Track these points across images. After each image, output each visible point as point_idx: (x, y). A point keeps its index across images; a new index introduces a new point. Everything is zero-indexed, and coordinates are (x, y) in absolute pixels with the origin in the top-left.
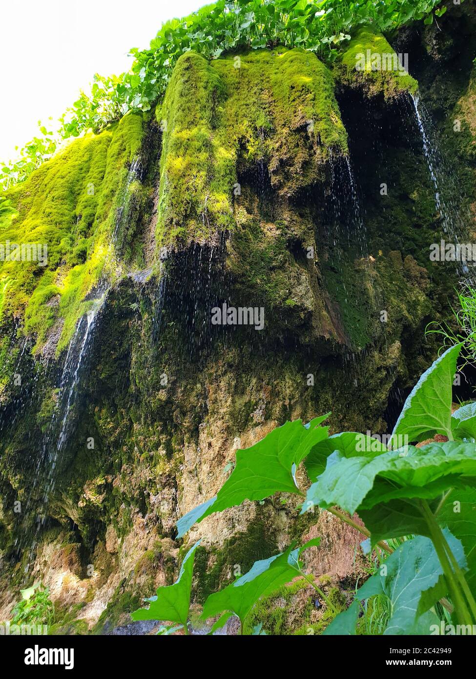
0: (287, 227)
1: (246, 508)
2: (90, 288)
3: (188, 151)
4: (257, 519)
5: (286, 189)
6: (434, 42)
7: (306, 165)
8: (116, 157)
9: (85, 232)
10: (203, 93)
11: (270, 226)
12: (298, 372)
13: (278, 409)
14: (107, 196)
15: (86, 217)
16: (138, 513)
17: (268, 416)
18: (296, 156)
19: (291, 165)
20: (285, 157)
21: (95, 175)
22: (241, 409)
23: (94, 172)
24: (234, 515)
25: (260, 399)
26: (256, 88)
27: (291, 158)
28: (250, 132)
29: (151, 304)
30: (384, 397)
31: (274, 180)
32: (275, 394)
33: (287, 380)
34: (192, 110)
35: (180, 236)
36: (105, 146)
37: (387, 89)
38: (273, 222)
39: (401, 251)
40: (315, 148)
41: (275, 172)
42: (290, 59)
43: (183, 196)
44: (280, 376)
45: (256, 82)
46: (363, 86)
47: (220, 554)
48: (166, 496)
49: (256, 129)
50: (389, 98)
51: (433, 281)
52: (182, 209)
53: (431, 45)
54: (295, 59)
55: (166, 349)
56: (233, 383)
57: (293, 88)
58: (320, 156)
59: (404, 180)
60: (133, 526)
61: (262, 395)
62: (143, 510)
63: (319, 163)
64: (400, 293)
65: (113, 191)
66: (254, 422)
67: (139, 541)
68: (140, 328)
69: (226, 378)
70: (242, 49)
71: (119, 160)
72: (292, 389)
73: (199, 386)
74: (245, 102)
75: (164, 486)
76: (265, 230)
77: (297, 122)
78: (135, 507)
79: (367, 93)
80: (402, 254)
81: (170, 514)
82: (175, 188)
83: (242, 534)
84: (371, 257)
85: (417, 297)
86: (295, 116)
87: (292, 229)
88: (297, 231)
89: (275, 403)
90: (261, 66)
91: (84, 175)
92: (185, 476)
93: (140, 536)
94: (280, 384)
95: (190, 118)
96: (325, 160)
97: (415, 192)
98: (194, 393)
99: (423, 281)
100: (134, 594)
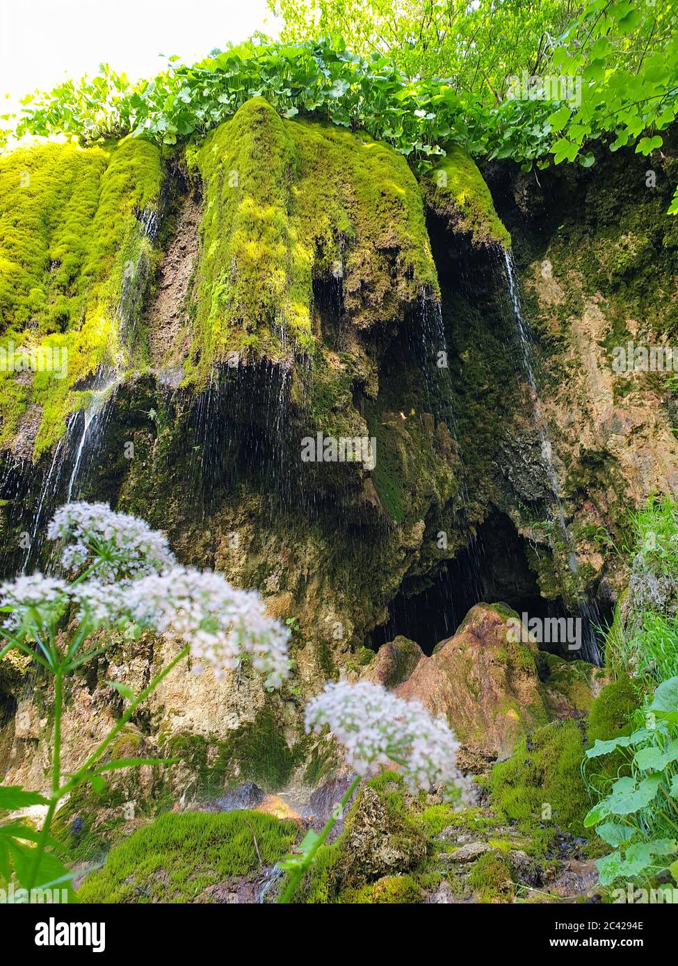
0: (354, 363)
1: (252, 693)
2: (85, 373)
3: (262, 238)
4: (265, 708)
5: (362, 318)
6: (525, 192)
7: (388, 295)
8: (118, 193)
9: (65, 287)
10: (278, 163)
11: (333, 355)
12: (322, 538)
13: (295, 579)
14: (106, 248)
15: (69, 266)
16: (83, 686)
17: (283, 585)
18: (378, 281)
19: (372, 291)
20: (367, 279)
21: (81, 208)
22: (253, 571)
23: (78, 203)
24: (239, 700)
25: (277, 563)
26: (338, 178)
27: (373, 283)
28: (330, 234)
29: (175, 416)
30: (397, 582)
31: (350, 303)
32: (294, 559)
33: (309, 545)
34: (267, 182)
35: (254, 346)
36: (98, 170)
37: (478, 231)
38: (336, 351)
39: (436, 415)
40: (399, 279)
41: (352, 294)
42: (381, 155)
43: (258, 296)
44: (302, 538)
45: (338, 169)
46: (452, 217)
47: (223, 746)
48: (136, 668)
49: (335, 231)
50: (478, 243)
51: (463, 458)
52: (257, 312)
53: (521, 194)
54: (386, 158)
55: (180, 479)
56: (251, 538)
57: (383, 195)
58: (404, 290)
59: (457, 335)
60: (72, 702)
61: (279, 558)
62: (92, 684)
63: (403, 298)
64: (431, 466)
65: (116, 242)
66: (267, 590)
67: (82, 724)
68: (148, 443)
69: (244, 529)
70: (320, 117)
71: (123, 200)
72: (313, 556)
73: (208, 533)
74: (325, 192)
75: (134, 655)
76: (328, 360)
77: (386, 240)
78: (81, 679)
79: (452, 226)
80: (436, 420)
81: (139, 692)
82: (246, 281)
83: (250, 724)
84: (402, 414)
85: (445, 474)
86: (384, 232)
87: (359, 367)
88: (363, 371)
89: (292, 570)
90: (343, 150)
91: (62, 201)
92: (167, 645)
93: (83, 717)
94: (300, 549)
95: (263, 192)
96: (411, 298)
97: (467, 351)
98: (201, 542)
99: (452, 456)
100: (114, 786)
